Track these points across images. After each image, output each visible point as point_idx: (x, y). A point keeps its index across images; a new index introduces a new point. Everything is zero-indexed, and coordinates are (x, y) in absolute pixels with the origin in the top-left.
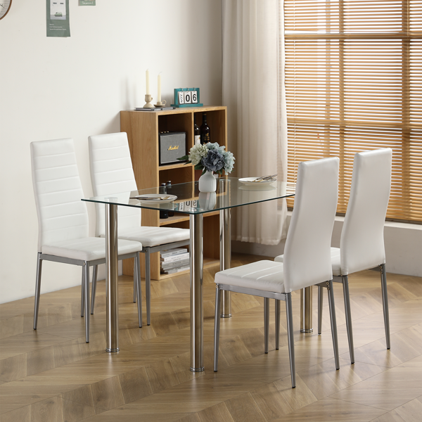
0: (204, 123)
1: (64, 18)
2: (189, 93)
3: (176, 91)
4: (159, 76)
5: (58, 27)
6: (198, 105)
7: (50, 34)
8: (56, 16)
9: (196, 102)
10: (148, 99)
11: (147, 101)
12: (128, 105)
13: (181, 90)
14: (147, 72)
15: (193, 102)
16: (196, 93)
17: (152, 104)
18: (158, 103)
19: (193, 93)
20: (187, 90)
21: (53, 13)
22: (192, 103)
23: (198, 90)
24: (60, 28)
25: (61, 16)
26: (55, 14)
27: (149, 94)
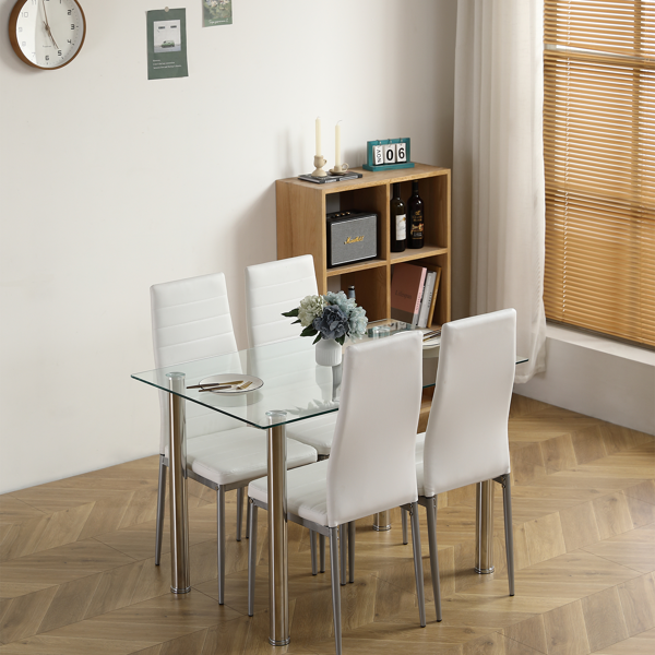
0: (414, 194)
1: (177, 48)
2: (392, 147)
3: (370, 145)
4: (336, 127)
5: (167, 64)
6: (408, 165)
7: (154, 74)
8: (163, 46)
9: (404, 160)
10: (318, 162)
11: (318, 166)
12: (289, 169)
13: (378, 143)
14: (317, 121)
15: (399, 160)
16: (404, 146)
17: (325, 170)
18: (336, 168)
19: (399, 146)
20: (389, 142)
21: (158, 42)
22: (397, 163)
23: (407, 141)
24: (170, 65)
25: (173, 45)
26: (162, 43)
27: (320, 155)
